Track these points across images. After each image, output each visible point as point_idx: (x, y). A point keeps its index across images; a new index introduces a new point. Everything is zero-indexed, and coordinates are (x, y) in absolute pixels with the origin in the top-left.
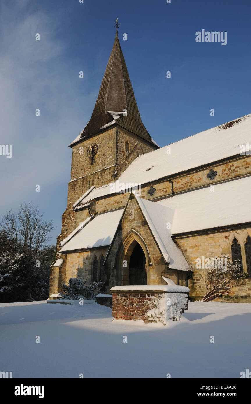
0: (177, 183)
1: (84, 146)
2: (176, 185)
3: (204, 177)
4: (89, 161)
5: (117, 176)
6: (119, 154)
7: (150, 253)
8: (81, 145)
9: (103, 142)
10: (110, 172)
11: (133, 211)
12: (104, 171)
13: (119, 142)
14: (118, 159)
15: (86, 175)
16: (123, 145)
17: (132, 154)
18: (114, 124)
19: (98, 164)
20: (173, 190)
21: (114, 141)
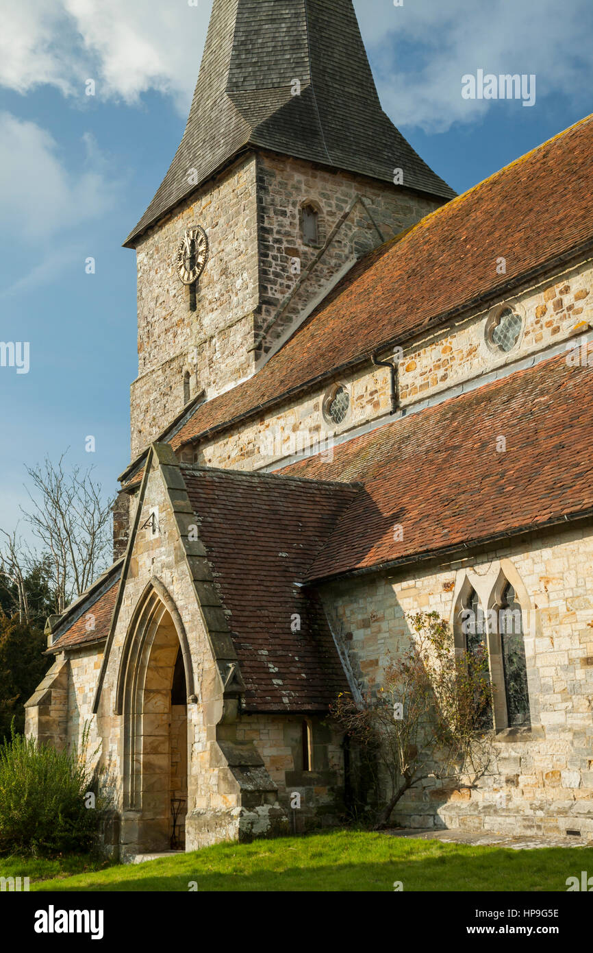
0: (408, 369)
1: (169, 241)
2: (404, 379)
3: (482, 340)
4: (185, 297)
5: (267, 350)
6: (274, 263)
7: (194, 658)
8: (158, 238)
9: (222, 221)
10: (243, 337)
11: (155, 510)
12: (224, 331)
13: (272, 214)
14: (269, 281)
15: (178, 352)
16: (288, 223)
17: (335, 251)
18: (244, 147)
19: (210, 307)
20: (395, 397)
21: (250, 214)
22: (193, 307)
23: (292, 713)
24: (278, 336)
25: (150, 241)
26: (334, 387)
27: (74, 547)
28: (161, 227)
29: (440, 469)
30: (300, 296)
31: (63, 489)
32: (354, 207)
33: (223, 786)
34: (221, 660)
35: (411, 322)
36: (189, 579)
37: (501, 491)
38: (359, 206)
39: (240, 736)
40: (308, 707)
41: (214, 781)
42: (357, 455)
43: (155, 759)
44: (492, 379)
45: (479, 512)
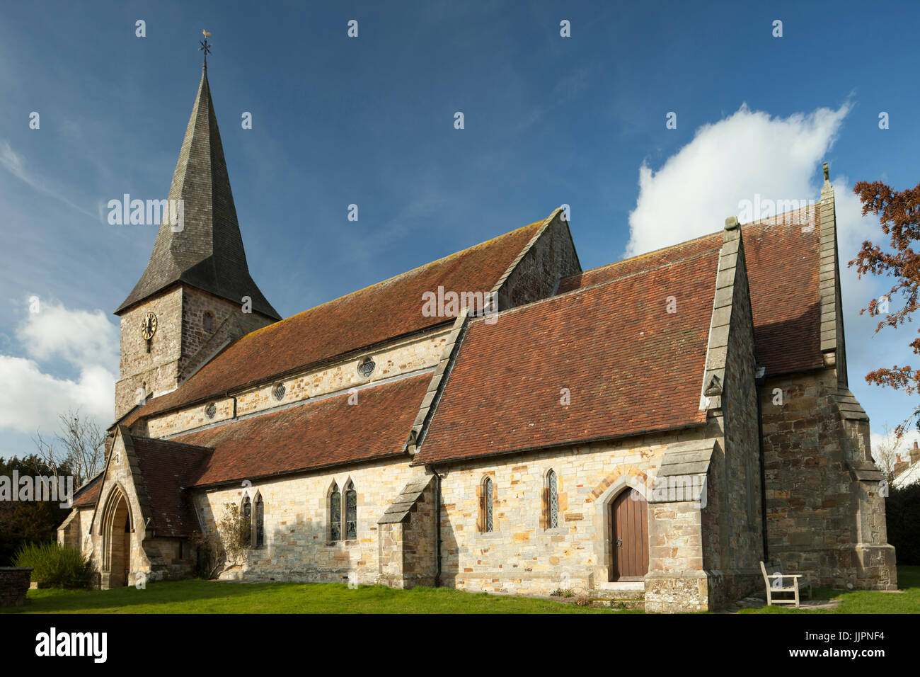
0: (241, 401)
1: (138, 317)
2: (239, 405)
3: (271, 394)
4: (144, 345)
5: (184, 378)
6: (189, 338)
7: (133, 515)
8: (132, 314)
9: (165, 313)
10: (172, 371)
11: (119, 453)
12: (164, 366)
13: (189, 314)
14: (187, 346)
15: (140, 372)
16: (197, 320)
17: (220, 336)
18: (177, 281)
19: (156, 353)
20: (235, 412)
21: (178, 313)
22: (149, 351)
23: (175, 537)
24: (190, 372)
25: (128, 314)
26: (210, 403)
27: (85, 455)
28: (134, 309)
29: (245, 447)
30: (201, 354)
31: (79, 426)
32: (231, 316)
33: (144, 563)
34: (145, 516)
35: (243, 381)
36: (132, 483)
37: (262, 460)
38: (233, 316)
39: (152, 545)
40: (182, 536)
41: (140, 561)
42: (216, 434)
43: (117, 553)
44: (273, 412)
45: (253, 467)
